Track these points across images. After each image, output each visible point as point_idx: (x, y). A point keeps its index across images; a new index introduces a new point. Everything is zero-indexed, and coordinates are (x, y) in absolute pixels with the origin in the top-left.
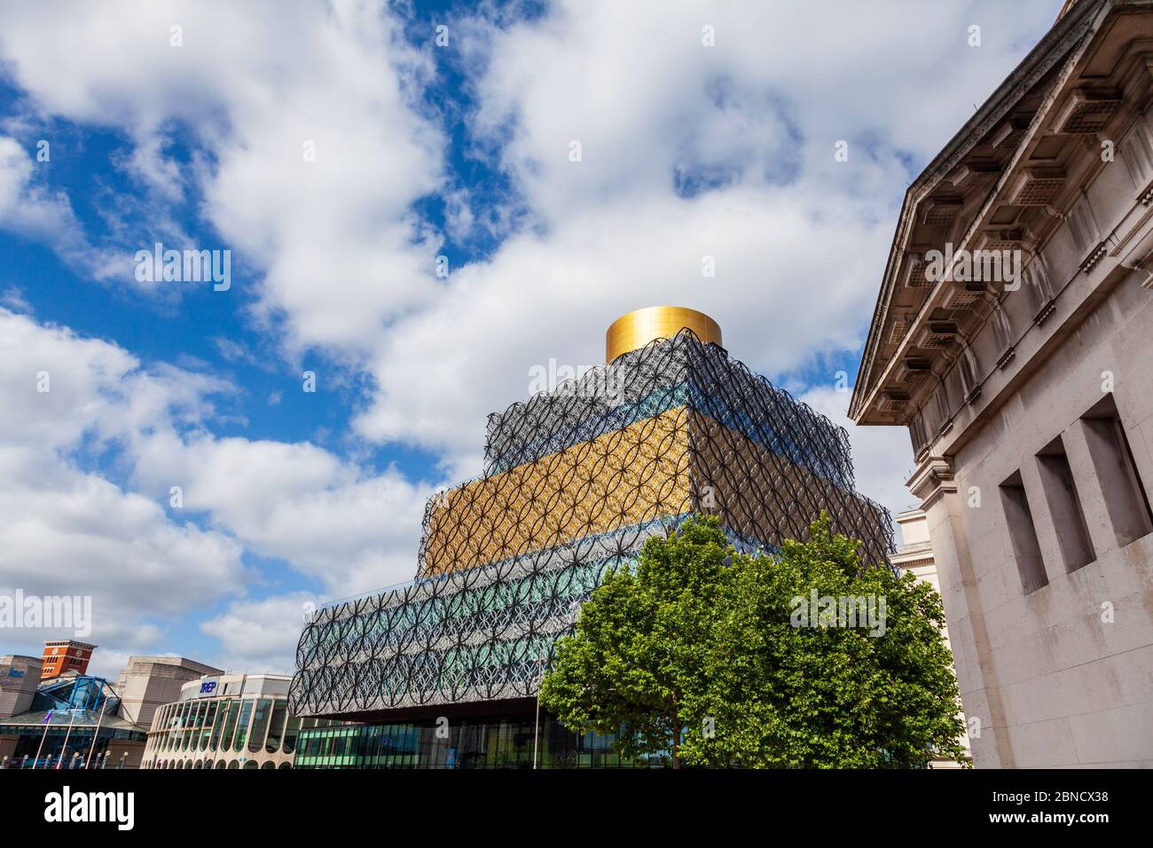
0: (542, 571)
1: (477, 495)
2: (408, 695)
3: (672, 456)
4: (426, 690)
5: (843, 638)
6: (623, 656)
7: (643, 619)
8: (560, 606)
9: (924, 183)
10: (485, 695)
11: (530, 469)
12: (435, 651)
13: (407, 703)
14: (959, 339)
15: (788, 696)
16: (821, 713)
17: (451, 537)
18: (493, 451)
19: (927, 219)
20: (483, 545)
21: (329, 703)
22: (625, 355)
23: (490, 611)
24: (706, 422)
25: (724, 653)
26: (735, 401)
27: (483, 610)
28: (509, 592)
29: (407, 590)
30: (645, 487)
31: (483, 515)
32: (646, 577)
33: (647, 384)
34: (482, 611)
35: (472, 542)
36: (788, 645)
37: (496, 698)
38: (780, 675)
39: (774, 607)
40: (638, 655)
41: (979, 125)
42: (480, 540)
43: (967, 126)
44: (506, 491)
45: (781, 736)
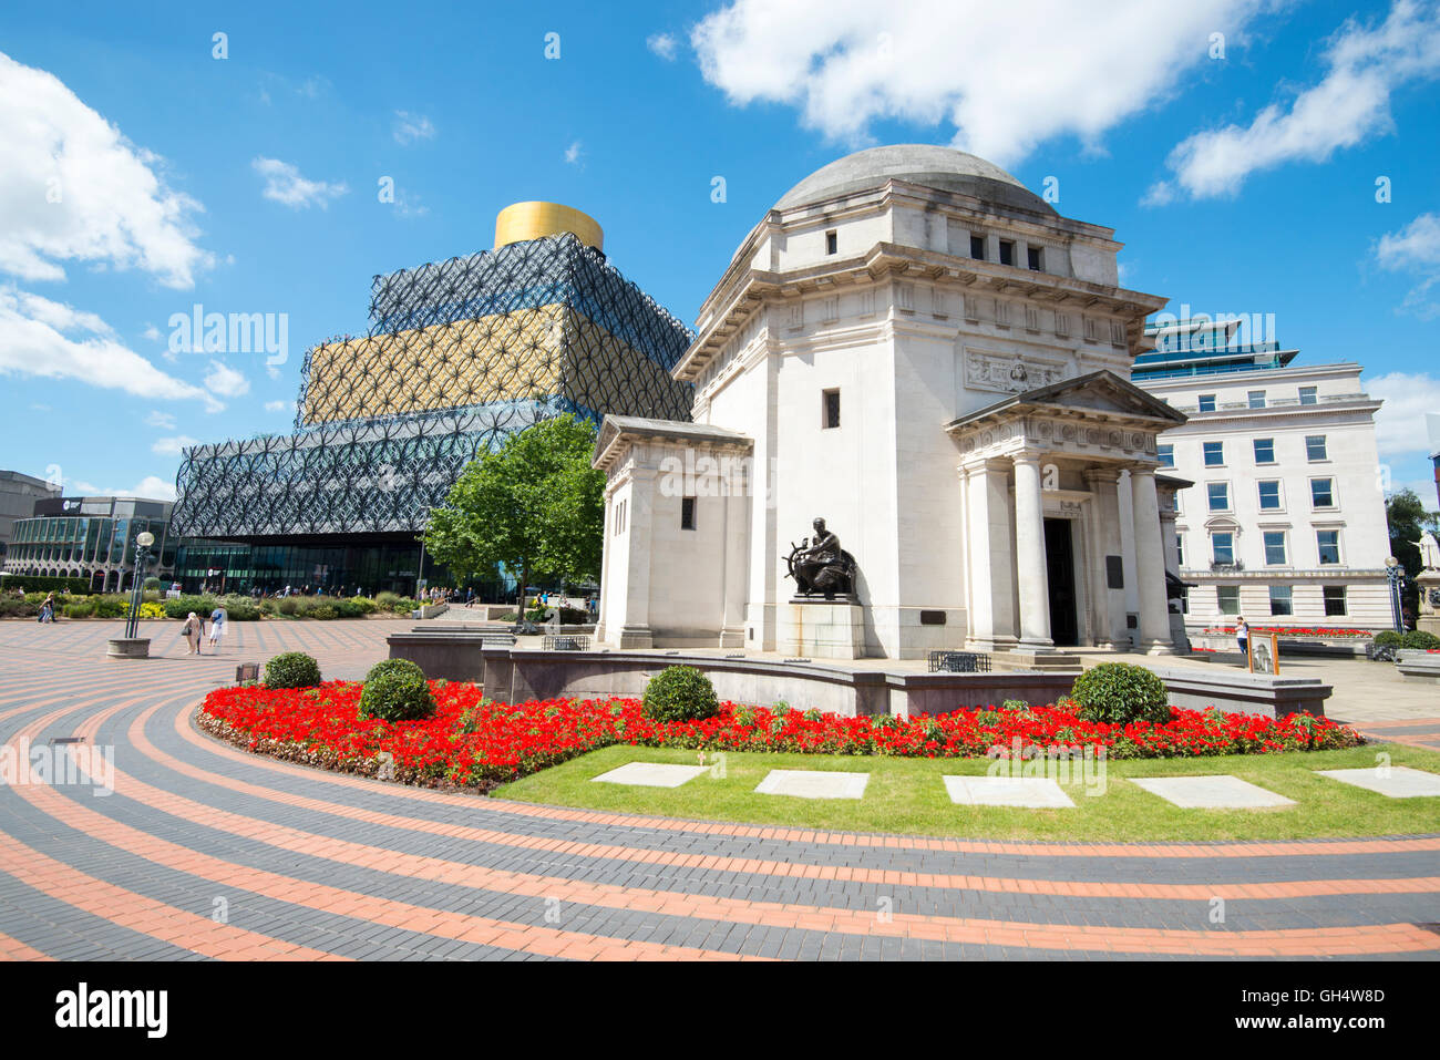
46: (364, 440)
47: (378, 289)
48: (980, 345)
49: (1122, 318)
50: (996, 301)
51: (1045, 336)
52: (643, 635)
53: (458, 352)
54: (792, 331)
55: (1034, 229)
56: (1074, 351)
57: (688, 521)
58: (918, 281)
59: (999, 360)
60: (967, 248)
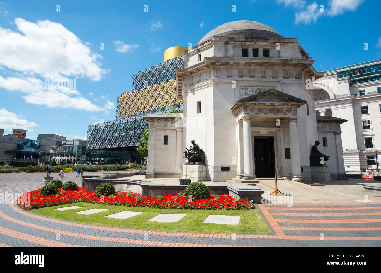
1: (131, 96)
17: (125, 107)
18: (135, 84)
20: (133, 109)
22: (168, 60)
27: (132, 126)
30: (172, 97)
31: (133, 101)
35: (130, 108)
44: (138, 95)
46: (138, 119)
47: (134, 78)
48: (245, 84)
49: (300, 68)
50: (249, 69)
51: (269, 78)
52: (152, 175)
53: (163, 91)
54: (190, 85)
55: (265, 44)
56: (280, 82)
57: (166, 142)
58: (221, 67)
59: (251, 88)
60: (240, 53)
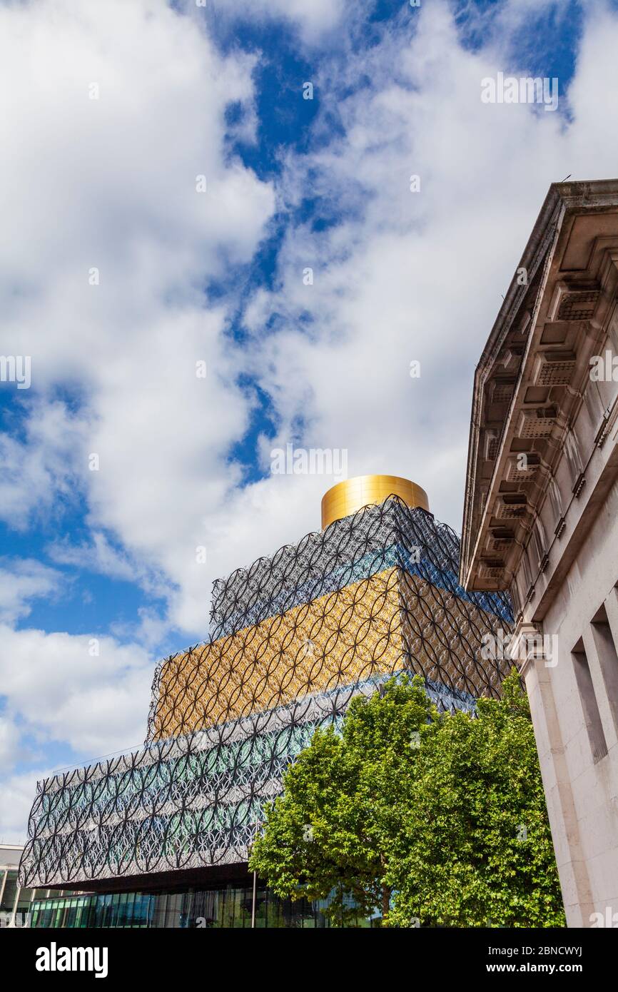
0: (261, 733)
1: (203, 658)
2: (134, 862)
3: (385, 615)
4: (151, 857)
5: (536, 794)
6: (328, 817)
7: (348, 779)
8: (279, 768)
9: (485, 366)
10: (208, 860)
11: (253, 632)
12: (161, 817)
13: (134, 871)
14: (530, 510)
15: (486, 856)
16: (519, 873)
17: (178, 701)
18: (218, 616)
19: (494, 399)
20: (209, 708)
21: (81, 869)
22: (339, 521)
23: (213, 773)
24: (416, 582)
25: (423, 813)
26: (443, 562)
27: (207, 774)
28: (231, 755)
29: (134, 755)
30: (360, 647)
31: (209, 679)
32: (351, 737)
33: (359, 548)
34: (205, 774)
35: (198, 705)
36: (485, 804)
37: (219, 863)
38: (477, 834)
39: (469, 765)
40: (342, 816)
41: (508, 313)
42: (206, 703)
43: (500, 315)
44: (230, 654)
45: (482, 898)
